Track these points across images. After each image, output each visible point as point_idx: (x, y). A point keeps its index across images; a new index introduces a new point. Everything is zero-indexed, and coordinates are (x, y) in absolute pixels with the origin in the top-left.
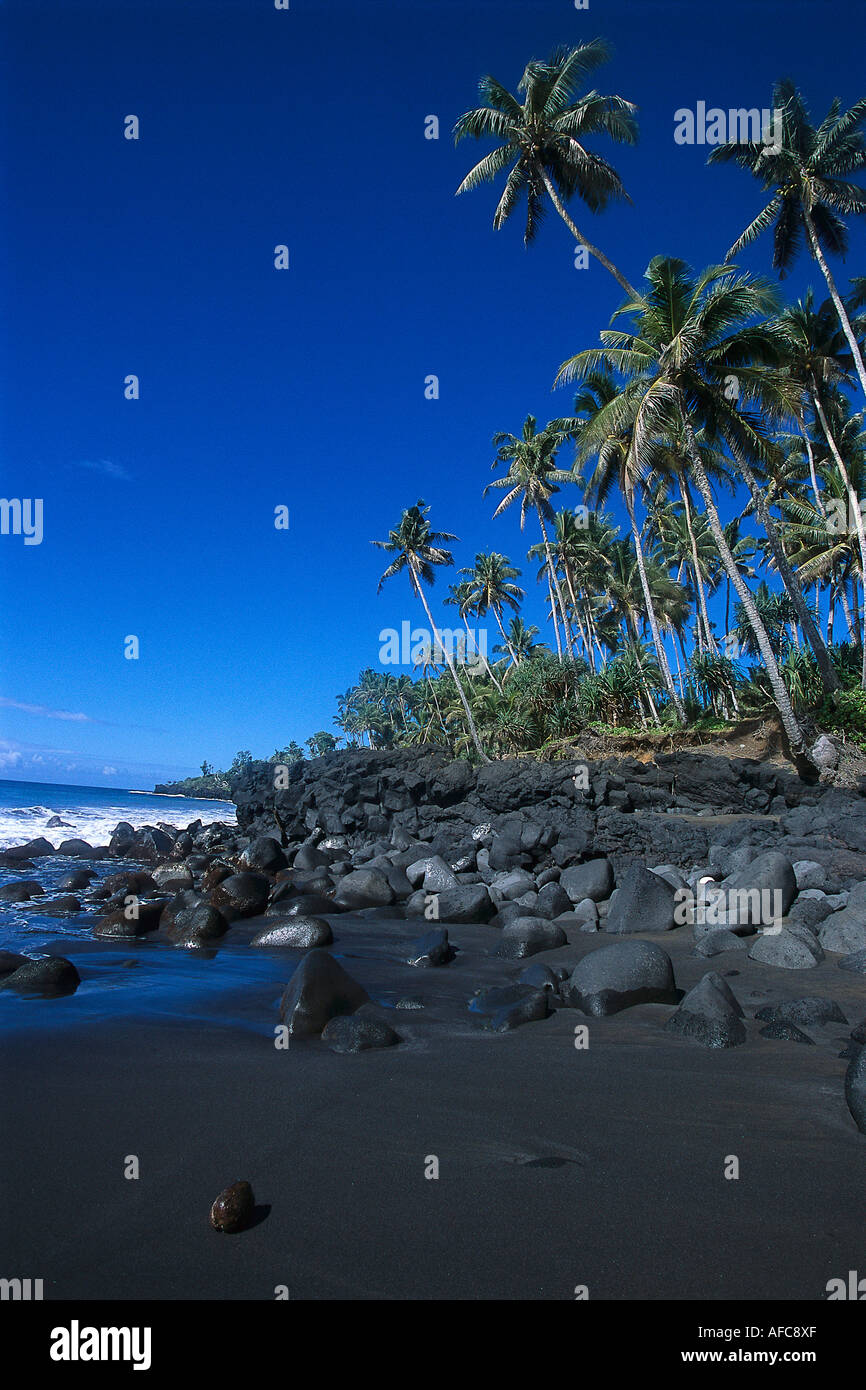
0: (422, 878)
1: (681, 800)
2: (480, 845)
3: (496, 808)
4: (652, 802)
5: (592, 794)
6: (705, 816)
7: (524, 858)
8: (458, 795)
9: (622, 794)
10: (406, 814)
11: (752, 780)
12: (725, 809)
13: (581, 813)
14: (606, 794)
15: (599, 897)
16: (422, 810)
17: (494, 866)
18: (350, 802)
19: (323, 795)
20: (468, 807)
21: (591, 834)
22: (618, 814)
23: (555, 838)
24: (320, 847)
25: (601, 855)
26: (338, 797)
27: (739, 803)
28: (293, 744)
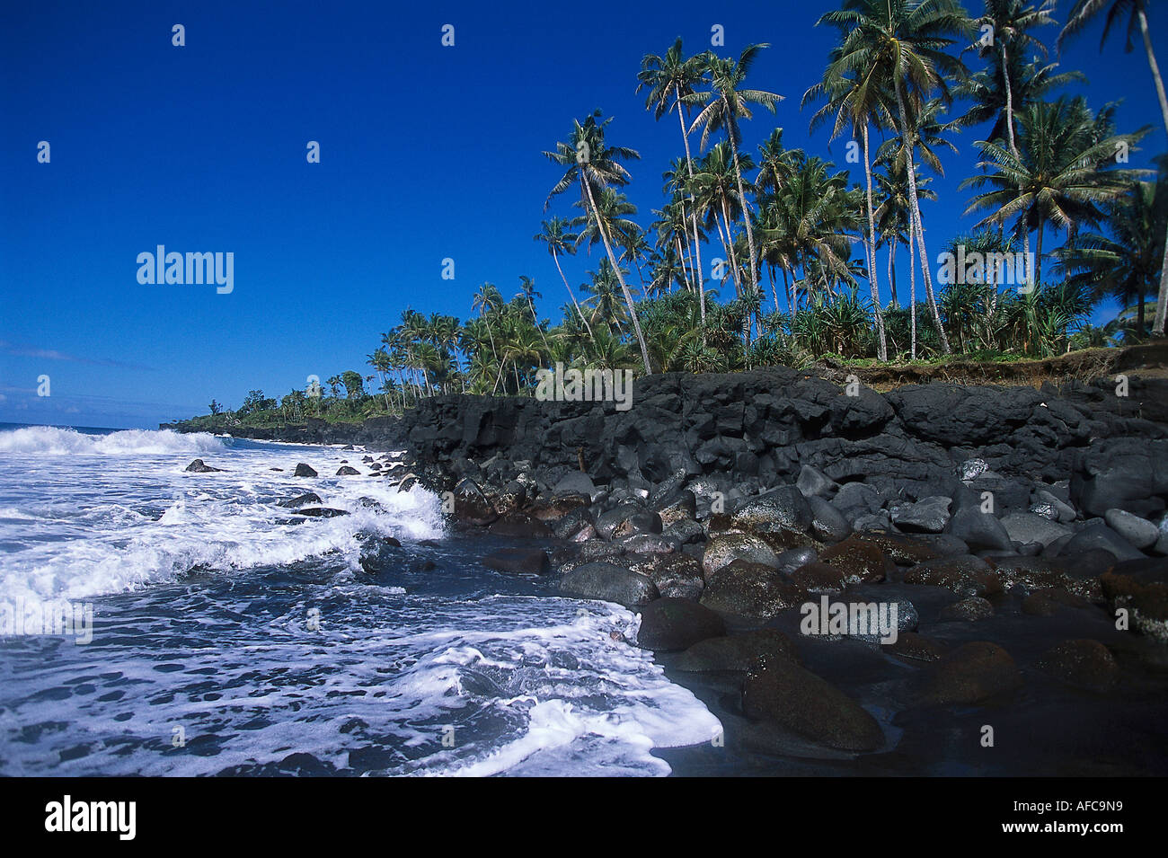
8: (873, 426)
18: (706, 434)
19: (651, 428)
20: (889, 439)
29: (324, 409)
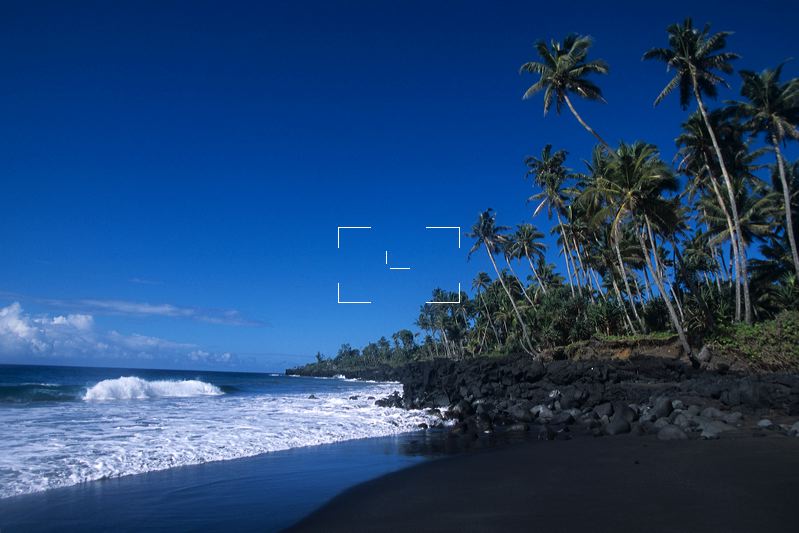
0: (538, 412)
1: (642, 377)
2: (554, 400)
3: (557, 383)
4: (628, 378)
5: (601, 376)
6: (651, 384)
7: (575, 404)
8: (538, 377)
9: (615, 375)
10: (514, 387)
11: (672, 368)
12: (662, 380)
13: (598, 385)
14: (607, 376)
15: (610, 415)
16: (522, 385)
17: (563, 407)
18: (484, 383)
19: (469, 380)
20: (543, 383)
21: (603, 393)
22: (614, 386)
23: (588, 395)
24: (474, 403)
25: (607, 401)
26: (478, 380)
27: (667, 378)
28: (383, 339)
29: (389, 357)
